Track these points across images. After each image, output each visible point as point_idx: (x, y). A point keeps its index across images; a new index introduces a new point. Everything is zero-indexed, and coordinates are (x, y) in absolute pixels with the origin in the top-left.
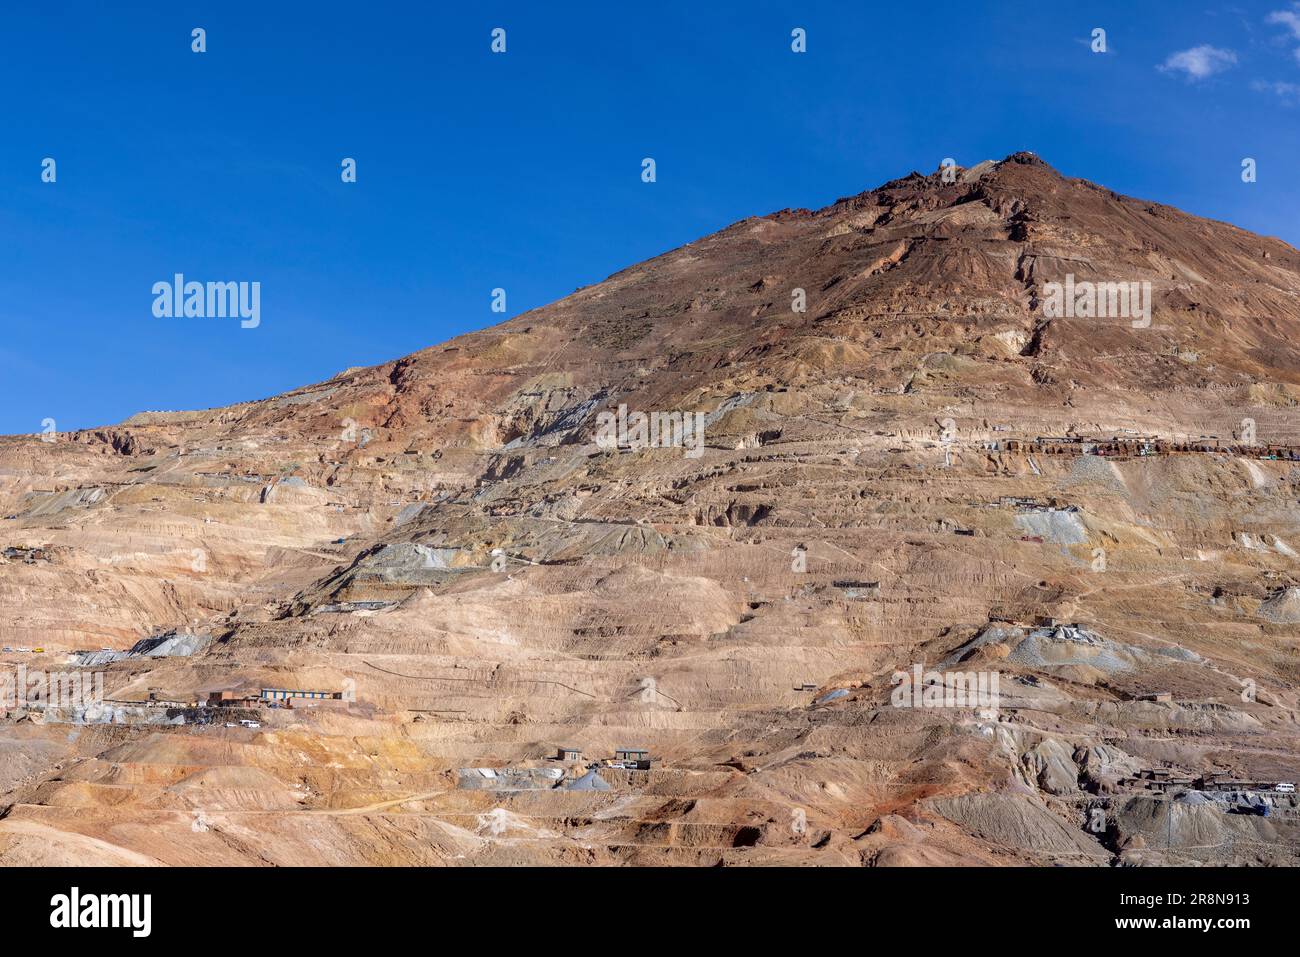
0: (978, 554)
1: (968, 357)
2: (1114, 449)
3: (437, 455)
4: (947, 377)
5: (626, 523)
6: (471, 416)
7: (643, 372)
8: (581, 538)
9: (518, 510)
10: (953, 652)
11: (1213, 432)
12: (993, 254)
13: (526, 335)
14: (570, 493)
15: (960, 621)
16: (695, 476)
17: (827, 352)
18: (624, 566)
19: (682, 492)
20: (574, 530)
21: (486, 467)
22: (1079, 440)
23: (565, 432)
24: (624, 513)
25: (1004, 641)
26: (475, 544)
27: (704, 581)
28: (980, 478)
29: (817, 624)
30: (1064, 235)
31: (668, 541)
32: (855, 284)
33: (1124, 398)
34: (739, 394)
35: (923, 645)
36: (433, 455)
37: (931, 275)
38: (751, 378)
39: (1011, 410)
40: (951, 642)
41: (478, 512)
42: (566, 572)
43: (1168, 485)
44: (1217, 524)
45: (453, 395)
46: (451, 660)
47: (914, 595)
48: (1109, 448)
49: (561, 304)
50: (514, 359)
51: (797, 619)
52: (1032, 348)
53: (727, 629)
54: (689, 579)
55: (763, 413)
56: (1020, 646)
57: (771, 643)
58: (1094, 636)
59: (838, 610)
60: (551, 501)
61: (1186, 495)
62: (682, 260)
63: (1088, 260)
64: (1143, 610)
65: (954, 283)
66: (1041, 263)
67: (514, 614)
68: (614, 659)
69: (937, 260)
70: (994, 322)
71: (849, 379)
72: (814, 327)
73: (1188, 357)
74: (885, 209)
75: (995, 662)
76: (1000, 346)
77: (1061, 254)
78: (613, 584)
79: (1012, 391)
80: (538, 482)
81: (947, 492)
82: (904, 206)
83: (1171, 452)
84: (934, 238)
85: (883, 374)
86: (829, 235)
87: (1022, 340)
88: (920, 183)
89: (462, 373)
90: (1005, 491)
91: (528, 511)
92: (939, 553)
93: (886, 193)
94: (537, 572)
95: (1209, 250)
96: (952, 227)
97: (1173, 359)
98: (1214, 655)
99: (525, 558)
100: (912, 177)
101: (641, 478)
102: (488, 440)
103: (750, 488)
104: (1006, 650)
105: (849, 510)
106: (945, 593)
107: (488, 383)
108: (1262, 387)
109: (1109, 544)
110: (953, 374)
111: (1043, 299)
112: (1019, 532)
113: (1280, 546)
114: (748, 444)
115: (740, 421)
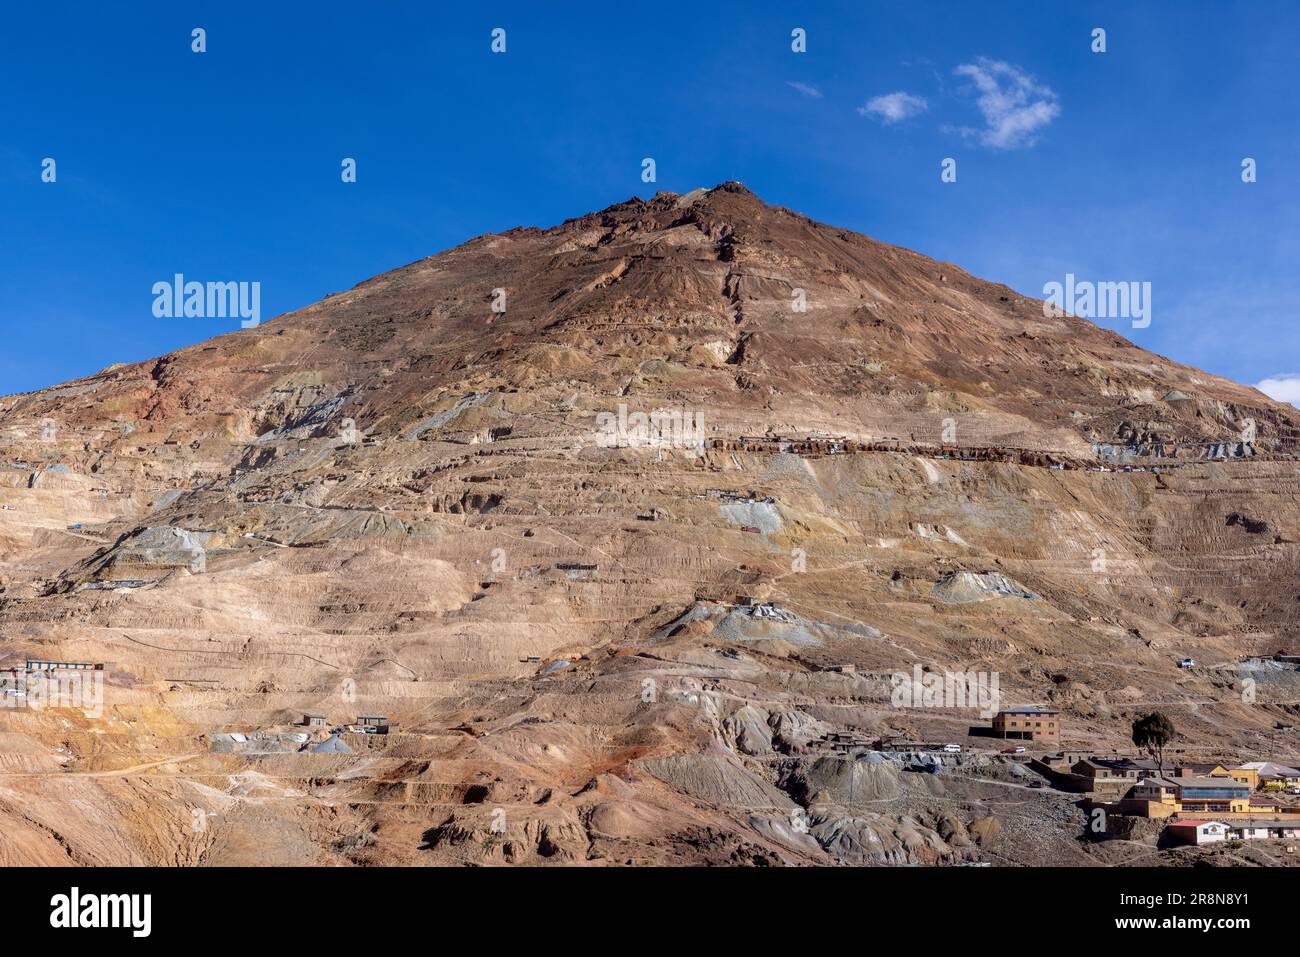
0: (686, 541)
1: (680, 364)
2: (807, 448)
3: (195, 446)
4: (661, 382)
5: (369, 509)
6: (227, 410)
7: (386, 372)
8: (327, 523)
9: (269, 496)
10: (662, 628)
11: (895, 435)
12: (703, 272)
13: (278, 337)
14: (318, 481)
15: (670, 600)
16: (433, 468)
17: (554, 357)
18: (367, 549)
19: (421, 482)
20: (321, 516)
21: (241, 457)
22: (777, 440)
23: (314, 426)
24: (370, 498)
25: (708, 618)
26: (229, 528)
27: (439, 563)
28: (688, 473)
29: (542, 602)
30: (766, 257)
31: (407, 526)
32: (580, 296)
33: (817, 403)
34: (474, 394)
35: (636, 621)
36: (191, 446)
37: (648, 289)
38: (485, 380)
39: (717, 412)
40: (661, 618)
41: (232, 498)
42: (313, 553)
43: (855, 480)
44: (897, 515)
45: (211, 391)
46: (205, 634)
47: (629, 577)
48: (803, 447)
49: (312, 309)
50: (268, 358)
51: (524, 598)
52: (737, 358)
53: (460, 607)
54: (427, 561)
55: (495, 411)
56: (722, 623)
57: (500, 619)
58: (788, 614)
59: (561, 590)
60: (301, 489)
61: (870, 489)
62: (424, 272)
63: (787, 280)
64: (830, 592)
65: (669, 298)
66: (746, 281)
67: (264, 592)
68: (356, 633)
69: (653, 277)
70: (703, 333)
71: (574, 382)
72: (543, 334)
73: (874, 367)
74: (608, 230)
75: (700, 637)
76: (708, 354)
77: (763, 274)
78: (356, 565)
79: (718, 395)
80: (289, 471)
81: (660, 485)
82: (625, 227)
83: (858, 452)
84: (651, 257)
85: (604, 378)
86: (558, 252)
87: (728, 350)
88: (639, 207)
89: (219, 370)
90: (711, 484)
91: (279, 498)
92: (652, 539)
93: (609, 216)
94: (286, 553)
95: (893, 273)
96: (667, 246)
97: (860, 368)
98: (892, 631)
99: (275, 541)
100: (632, 202)
101: (383, 469)
102: (243, 432)
103: (483, 479)
104: (710, 626)
105: (572, 499)
106: (656, 575)
107: (244, 380)
108: (937, 395)
109: (801, 531)
110: (666, 379)
111: (747, 313)
112: (722, 521)
113: (952, 535)
114: (481, 439)
115: (474, 419)
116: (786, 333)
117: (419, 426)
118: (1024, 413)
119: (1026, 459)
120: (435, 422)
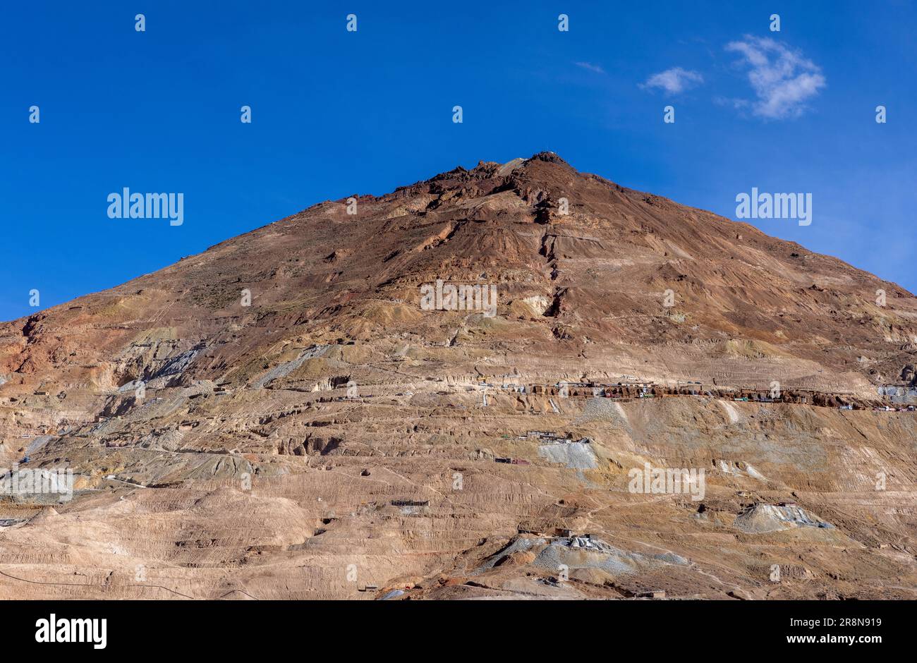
0: (509, 478)
1: (502, 317)
2: (619, 392)
3: (62, 396)
4: (485, 333)
5: (220, 453)
6: (91, 363)
7: (235, 327)
8: (182, 465)
9: (129, 442)
10: (488, 559)
11: (698, 379)
12: (522, 234)
13: (137, 296)
14: (173, 427)
15: (495, 533)
16: (278, 414)
17: (388, 311)
18: (218, 489)
19: (267, 427)
20: (177, 458)
21: (103, 406)
22: (591, 385)
23: (170, 377)
24: (220, 443)
25: (530, 549)
26: (93, 471)
27: (285, 501)
28: (511, 416)
29: (378, 536)
30: (579, 219)
31: (255, 467)
32: (410, 257)
33: (626, 351)
34: (315, 346)
35: (465, 553)
36: (58, 396)
37: (472, 250)
38: (325, 333)
39: (536, 360)
40: (487, 550)
41: (96, 443)
42: (169, 493)
43: (662, 421)
44: (701, 453)
45: (76, 346)
46: (71, 568)
47: (458, 512)
48: (615, 392)
49: (168, 271)
50: (127, 316)
51: (361, 532)
52: (553, 311)
53: (303, 541)
54: (273, 499)
55: (335, 361)
56: (543, 553)
57: (340, 552)
58: (603, 545)
59: (395, 524)
60: (158, 435)
61: (676, 430)
62: (269, 236)
63: (598, 240)
64: (642, 524)
65: (491, 257)
66: (560, 242)
67: (125, 529)
68: (209, 566)
69: (477, 239)
70: (523, 289)
71: (405, 334)
72: (377, 292)
73: (677, 318)
74: (435, 196)
75: (523, 567)
76: (527, 308)
77: (576, 234)
78: (209, 504)
79: (537, 345)
80: (147, 419)
81: (484, 427)
82: (450, 194)
83: (664, 395)
84: (474, 220)
85: (432, 330)
86: (390, 217)
87: (545, 303)
88: (463, 175)
89: (84, 327)
90: (531, 426)
91: (138, 442)
92: (477, 477)
93: (436, 183)
94: (145, 494)
95: (694, 232)
96: (489, 211)
97: (666, 320)
98: (698, 560)
99: (135, 482)
100: (457, 171)
101: (233, 415)
102: (105, 384)
103: (324, 424)
104: (532, 556)
105: (405, 442)
106: (482, 510)
107: (106, 336)
108: (736, 343)
109: (614, 469)
110: (489, 330)
111: (562, 270)
112: (542, 459)
113: (752, 470)
114: (321, 387)
115: (316, 368)
116: (598, 287)
117: (265, 376)
118: (815, 358)
119: (818, 401)
120: (280, 372)
